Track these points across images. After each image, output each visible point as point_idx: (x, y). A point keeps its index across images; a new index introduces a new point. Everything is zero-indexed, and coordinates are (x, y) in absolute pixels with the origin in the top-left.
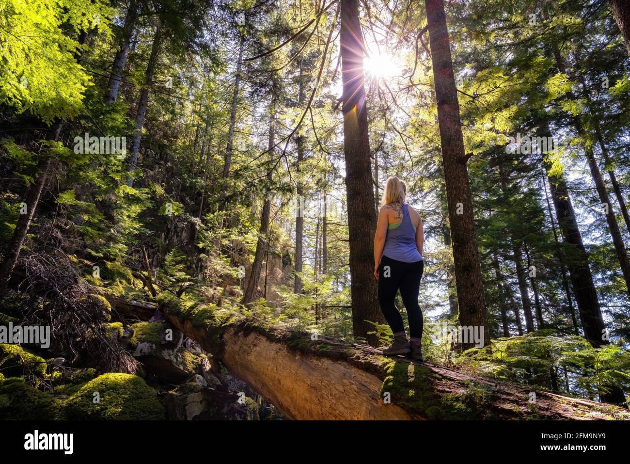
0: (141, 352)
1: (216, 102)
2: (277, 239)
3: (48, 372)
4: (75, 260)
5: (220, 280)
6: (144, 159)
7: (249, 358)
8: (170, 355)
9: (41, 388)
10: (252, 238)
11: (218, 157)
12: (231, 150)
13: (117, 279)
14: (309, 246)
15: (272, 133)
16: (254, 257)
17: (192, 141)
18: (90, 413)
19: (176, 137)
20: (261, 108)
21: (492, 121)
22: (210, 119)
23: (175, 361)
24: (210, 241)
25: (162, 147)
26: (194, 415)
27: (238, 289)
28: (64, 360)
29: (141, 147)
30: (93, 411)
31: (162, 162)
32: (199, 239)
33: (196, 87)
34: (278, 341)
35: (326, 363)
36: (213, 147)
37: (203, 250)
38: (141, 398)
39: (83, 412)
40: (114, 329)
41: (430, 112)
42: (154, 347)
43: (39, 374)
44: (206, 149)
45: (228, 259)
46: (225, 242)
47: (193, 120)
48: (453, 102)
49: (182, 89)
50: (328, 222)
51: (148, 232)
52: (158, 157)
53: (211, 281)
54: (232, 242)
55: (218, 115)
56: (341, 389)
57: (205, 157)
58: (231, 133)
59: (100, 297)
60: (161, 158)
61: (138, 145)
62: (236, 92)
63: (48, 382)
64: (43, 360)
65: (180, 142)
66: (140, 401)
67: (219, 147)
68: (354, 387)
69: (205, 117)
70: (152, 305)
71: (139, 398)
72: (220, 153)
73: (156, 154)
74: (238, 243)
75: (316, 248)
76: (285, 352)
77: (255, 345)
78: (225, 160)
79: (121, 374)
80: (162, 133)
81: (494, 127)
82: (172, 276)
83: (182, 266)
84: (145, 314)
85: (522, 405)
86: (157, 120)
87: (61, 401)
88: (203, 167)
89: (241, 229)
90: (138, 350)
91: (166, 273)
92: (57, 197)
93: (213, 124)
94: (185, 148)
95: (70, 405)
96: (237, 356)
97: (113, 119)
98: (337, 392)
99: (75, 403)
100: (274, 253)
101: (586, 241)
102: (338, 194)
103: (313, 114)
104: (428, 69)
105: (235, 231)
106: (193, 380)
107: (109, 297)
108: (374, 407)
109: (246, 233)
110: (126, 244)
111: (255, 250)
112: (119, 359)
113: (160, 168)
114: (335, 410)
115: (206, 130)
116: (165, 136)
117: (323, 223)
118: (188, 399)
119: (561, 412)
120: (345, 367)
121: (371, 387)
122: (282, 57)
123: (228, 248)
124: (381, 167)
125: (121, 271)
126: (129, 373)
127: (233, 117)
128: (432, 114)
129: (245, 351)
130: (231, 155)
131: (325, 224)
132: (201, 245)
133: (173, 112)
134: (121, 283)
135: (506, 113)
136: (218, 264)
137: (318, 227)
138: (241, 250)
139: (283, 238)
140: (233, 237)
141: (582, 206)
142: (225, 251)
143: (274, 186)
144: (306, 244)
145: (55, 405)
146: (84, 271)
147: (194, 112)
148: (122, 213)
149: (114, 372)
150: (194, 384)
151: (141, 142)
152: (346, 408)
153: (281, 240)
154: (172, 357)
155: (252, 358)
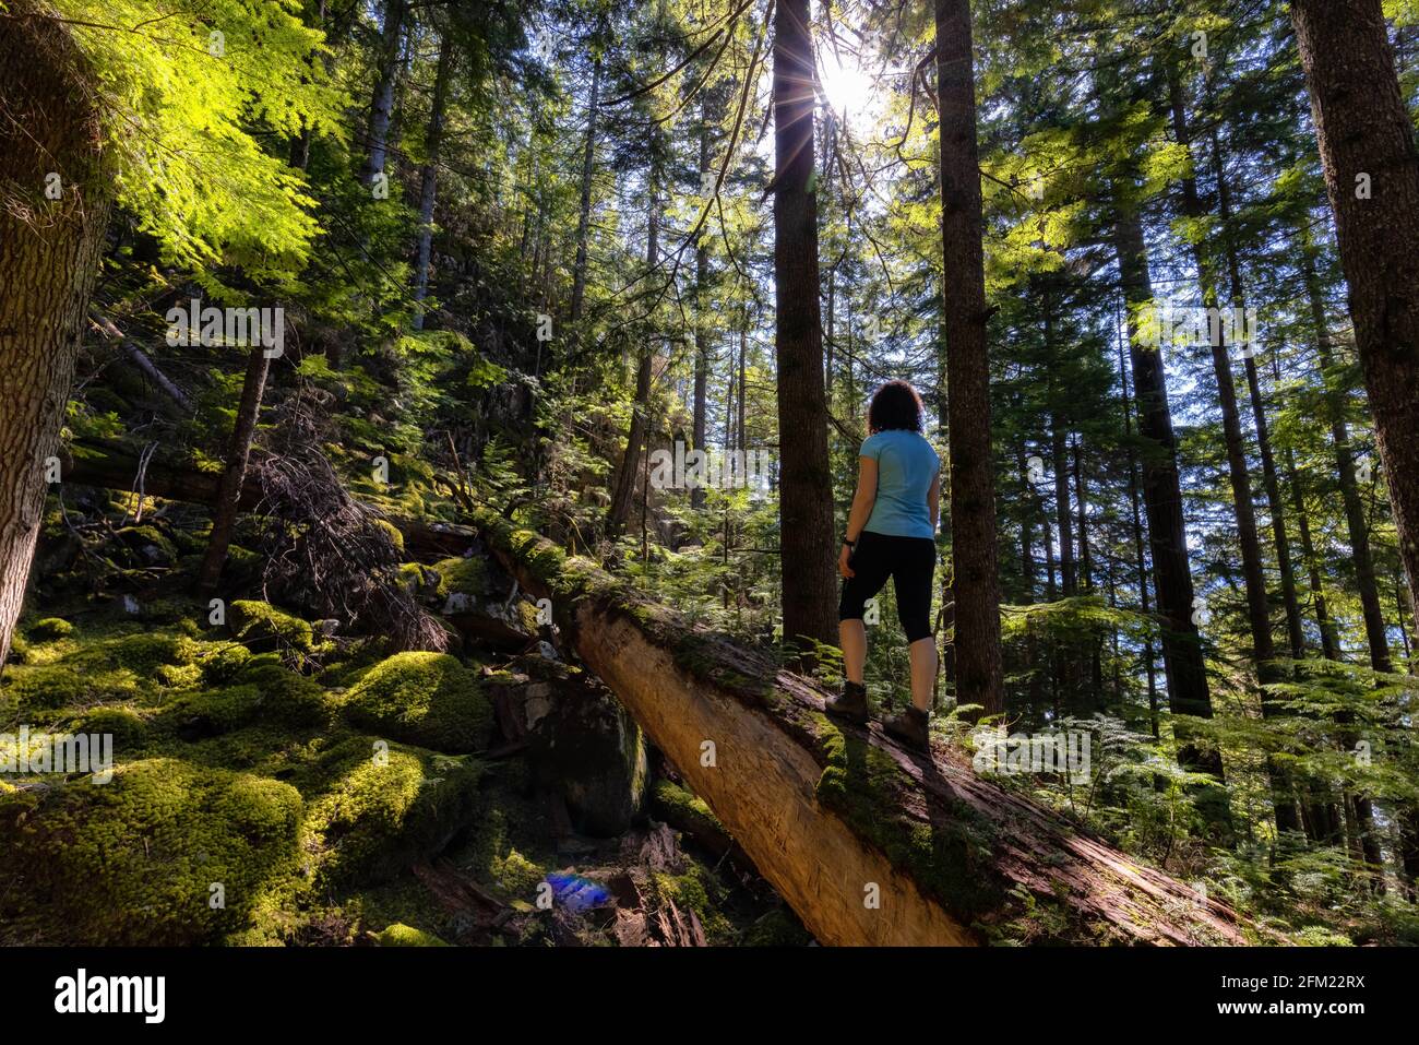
0: (454, 607)
1: (555, 170)
2: (664, 410)
3: (313, 643)
4: (341, 452)
5: (574, 478)
6: (438, 272)
7: (616, 661)
8: (499, 611)
9: (307, 670)
10: (622, 410)
11: (564, 272)
12: (584, 260)
13: (411, 482)
14: (717, 418)
15: (653, 228)
16: (627, 440)
17: (518, 239)
18: (381, 716)
19: (491, 233)
20: (634, 182)
21: (1039, 228)
22: (546, 201)
23: (507, 619)
24: (555, 418)
25: (468, 252)
26: (538, 717)
27: (603, 493)
28: (337, 623)
29: (432, 252)
30: (385, 712)
31: (471, 279)
32: (537, 414)
33: (519, 144)
34: (660, 645)
35: (733, 708)
36: (554, 250)
37: (544, 432)
38: (456, 691)
39: (371, 715)
40: (409, 574)
41: (929, 211)
42: (474, 599)
43: (302, 647)
44: (542, 255)
45: (587, 445)
46: (580, 417)
47: (518, 203)
48: (972, 207)
49: (494, 147)
50: (746, 384)
51: (455, 403)
52: (462, 268)
53: (560, 481)
54: (591, 416)
55: (560, 193)
56: (755, 761)
57: (541, 268)
58: (583, 230)
59: (384, 523)
60: (468, 271)
61: (427, 253)
62: (589, 154)
63: (315, 659)
64: (306, 624)
65: (498, 240)
66: (454, 696)
67: (565, 253)
68: (776, 765)
69: (538, 195)
70: (467, 531)
71: (454, 691)
72: (566, 265)
73: (459, 263)
74: (598, 417)
75: (728, 422)
76: (669, 668)
77: (625, 643)
78: (576, 276)
79: (425, 653)
80: (466, 227)
81: (1041, 240)
82: (495, 479)
83: (510, 463)
84: (457, 545)
85: (1041, 874)
86: (456, 203)
87: (337, 697)
88: (539, 287)
89: (605, 394)
90: (450, 604)
91: (487, 474)
92: (299, 365)
93: (552, 210)
94: (507, 254)
95: (350, 704)
96: (597, 653)
97: (378, 213)
98: (748, 766)
99: (359, 701)
100: (659, 433)
101: (1177, 421)
102: (764, 336)
103: (723, 207)
104: (931, 127)
105: (594, 396)
106: (536, 650)
107: (397, 521)
108: (806, 810)
109: (613, 401)
110: (421, 426)
111: (628, 428)
112: (419, 628)
113: (466, 288)
114: (746, 794)
115: (541, 221)
116: (473, 231)
117: (740, 387)
118: (528, 693)
119: (1105, 907)
120: (763, 723)
121: (802, 772)
122: (668, 96)
123: (583, 427)
124: (838, 288)
125: (416, 468)
126: (436, 650)
127: (585, 200)
128: (933, 214)
129: (608, 649)
130: (584, 269)
131: (743, 388)
132: (540, 424)
133: (481, 190)
134: (417, 486)
135: (1064, 215)
136: (569, 455)
137: (730, 391)
138: (606, 428)
139: (673, 408)
140: (594, 408)
141: (1180, 362)
142: (580, 430)
143: (655, 335)
144: (712, 415)
145: (327, 703)
146: (358, 469)
147: (518, 188)
148: (409, 374)
149: (413, 650)
150: (538, 655)
151: (432, 244)
152: (762, 796)
153: (670, 411)
154: (503, 614)
155: (619, 662)
